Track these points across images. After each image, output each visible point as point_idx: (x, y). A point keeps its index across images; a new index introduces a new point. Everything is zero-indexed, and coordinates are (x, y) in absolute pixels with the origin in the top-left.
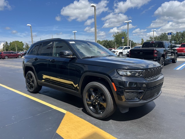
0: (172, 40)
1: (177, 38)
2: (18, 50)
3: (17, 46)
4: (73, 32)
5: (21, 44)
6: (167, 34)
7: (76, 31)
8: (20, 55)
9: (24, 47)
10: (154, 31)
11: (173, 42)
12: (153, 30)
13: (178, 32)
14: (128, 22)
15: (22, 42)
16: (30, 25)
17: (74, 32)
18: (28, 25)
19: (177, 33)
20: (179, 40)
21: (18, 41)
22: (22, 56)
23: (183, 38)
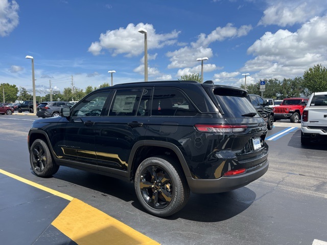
0: (277, 92)
1: (285, 88)
2: (6, 100)
3: (5, 93)
4: (109, 72)
5: (12, 89)
6: (269, 81)
7: (114, 71)
8: (10, 110)
9: (19, 94)
10: (246, 76)
11: (279, 95)
12: (244, 74)
13: (287, 79)
14: (202, 60)
15: (15, 86)
16: (32, 57)
17: (111, 72)
18: (28, 57)
19: (285, 80)
20: (287, 93)
21: (8, 85)
22: (13, 112)
23: (294, 88)
